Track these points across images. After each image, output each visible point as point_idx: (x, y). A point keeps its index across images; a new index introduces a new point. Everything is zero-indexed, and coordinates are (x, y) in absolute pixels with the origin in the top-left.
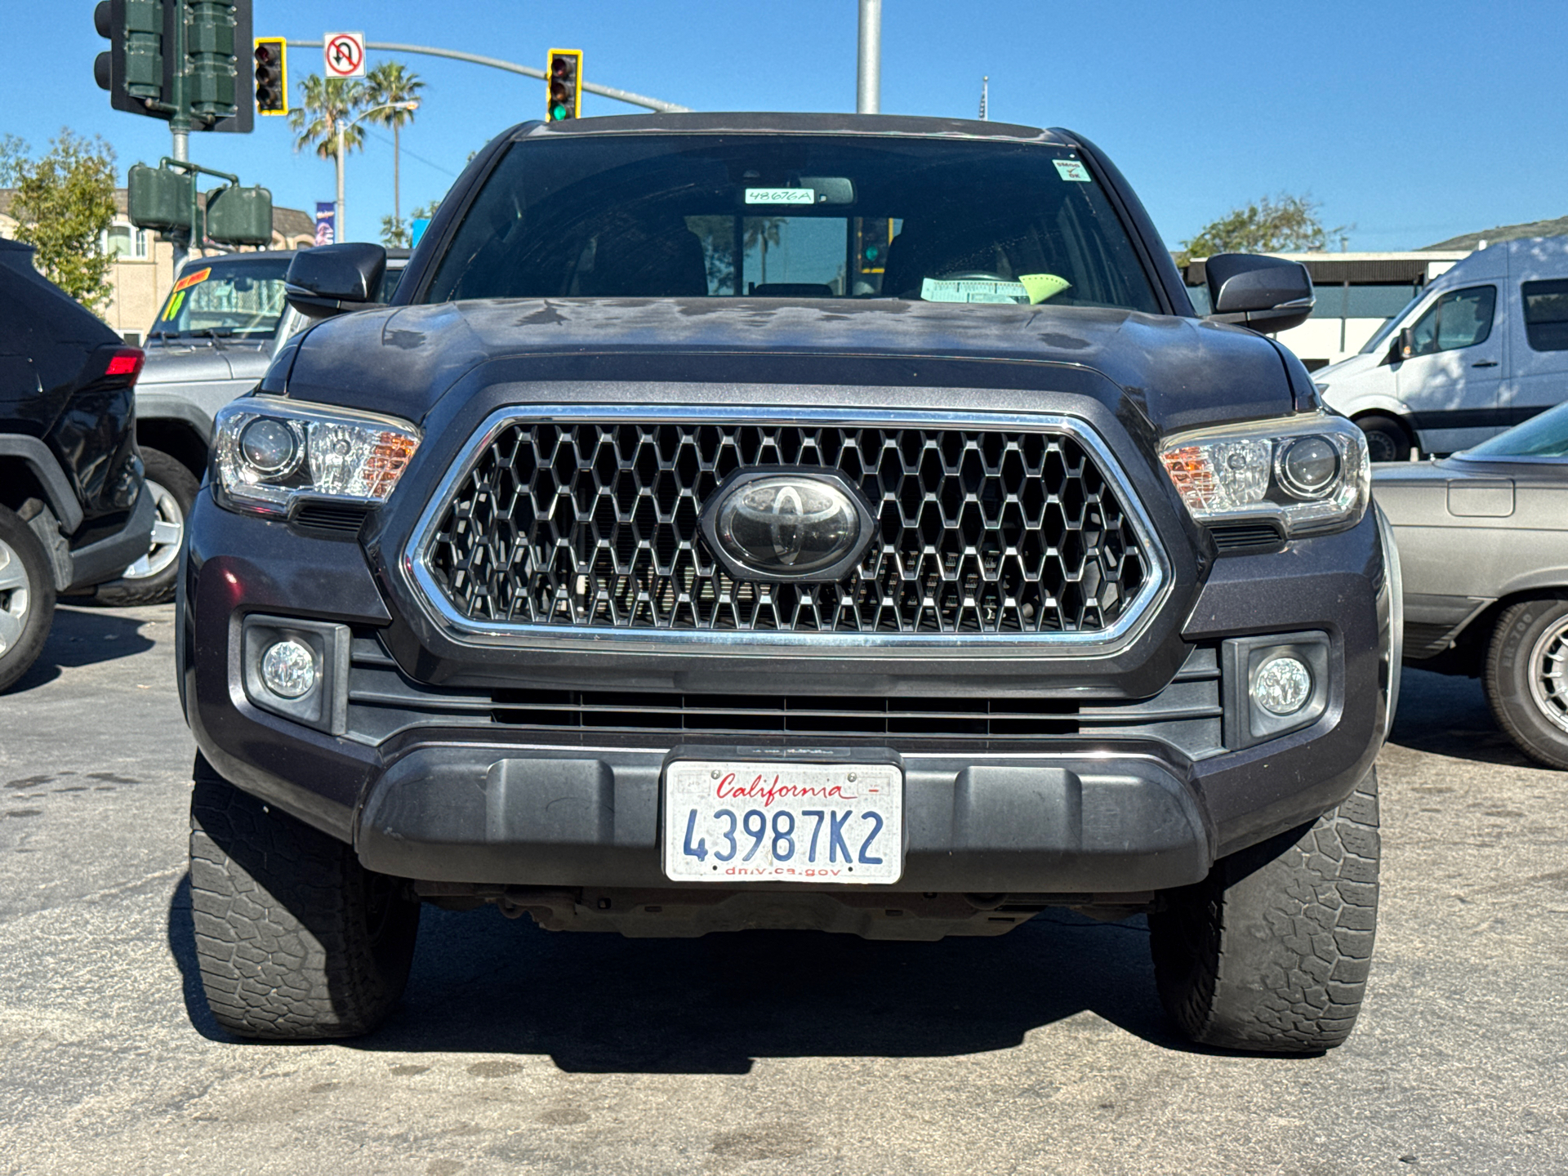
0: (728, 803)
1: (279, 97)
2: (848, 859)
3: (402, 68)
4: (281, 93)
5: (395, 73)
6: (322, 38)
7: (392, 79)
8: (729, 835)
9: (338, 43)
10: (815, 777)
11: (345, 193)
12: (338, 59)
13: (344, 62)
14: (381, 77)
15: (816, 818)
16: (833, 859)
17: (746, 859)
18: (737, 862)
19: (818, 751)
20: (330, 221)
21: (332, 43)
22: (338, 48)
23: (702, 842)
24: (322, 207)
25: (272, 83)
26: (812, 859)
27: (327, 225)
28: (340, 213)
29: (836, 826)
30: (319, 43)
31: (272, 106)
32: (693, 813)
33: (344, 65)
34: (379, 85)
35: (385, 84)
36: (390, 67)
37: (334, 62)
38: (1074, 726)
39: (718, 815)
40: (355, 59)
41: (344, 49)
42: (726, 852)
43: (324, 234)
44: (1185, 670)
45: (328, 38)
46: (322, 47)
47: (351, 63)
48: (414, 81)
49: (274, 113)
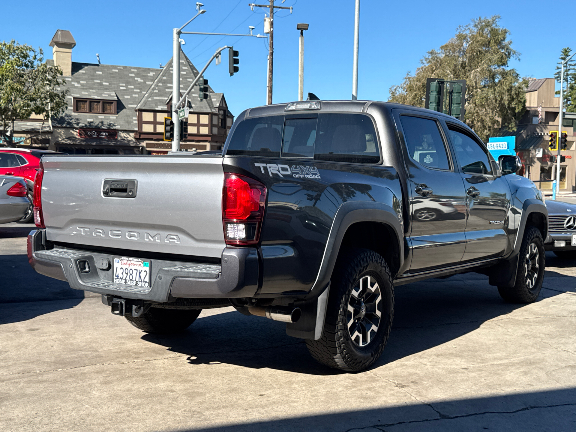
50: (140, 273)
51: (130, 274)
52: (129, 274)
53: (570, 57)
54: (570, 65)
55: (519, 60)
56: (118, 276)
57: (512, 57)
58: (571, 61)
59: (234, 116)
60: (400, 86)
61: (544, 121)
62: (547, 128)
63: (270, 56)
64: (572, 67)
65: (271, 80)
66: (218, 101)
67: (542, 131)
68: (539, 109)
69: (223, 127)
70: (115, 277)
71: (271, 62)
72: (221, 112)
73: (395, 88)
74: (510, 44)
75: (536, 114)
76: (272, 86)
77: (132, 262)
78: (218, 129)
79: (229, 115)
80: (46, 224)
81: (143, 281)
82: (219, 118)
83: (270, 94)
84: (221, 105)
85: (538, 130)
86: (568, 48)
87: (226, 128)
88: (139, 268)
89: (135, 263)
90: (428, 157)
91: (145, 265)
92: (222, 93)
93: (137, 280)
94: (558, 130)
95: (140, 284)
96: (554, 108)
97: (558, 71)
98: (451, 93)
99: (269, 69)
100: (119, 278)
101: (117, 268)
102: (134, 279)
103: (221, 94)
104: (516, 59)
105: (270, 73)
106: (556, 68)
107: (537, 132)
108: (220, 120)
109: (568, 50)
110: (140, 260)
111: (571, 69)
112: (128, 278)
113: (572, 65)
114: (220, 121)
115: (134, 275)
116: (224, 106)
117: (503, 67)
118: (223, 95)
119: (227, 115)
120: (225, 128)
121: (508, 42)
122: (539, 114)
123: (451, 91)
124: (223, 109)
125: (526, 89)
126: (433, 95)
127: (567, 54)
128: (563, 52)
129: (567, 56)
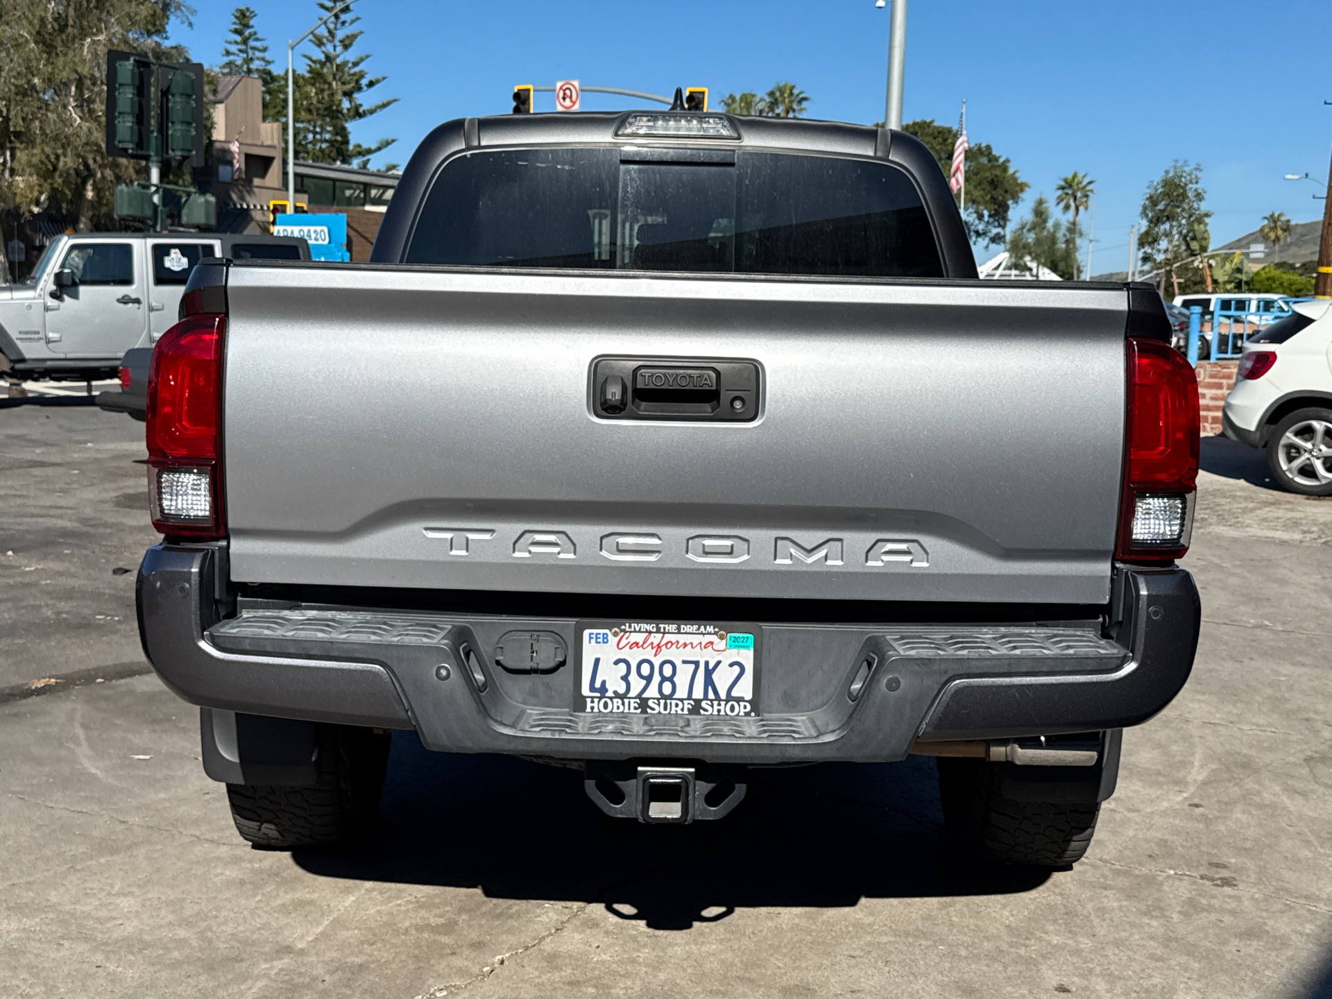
3: (793, 87)
5: (788, 91)
6: (555, 85)
7: (786, 95)
9: (564, 88)
12: (564, 99)
13: (568, 100)
14: (778, 94)
21: (561, 88)
22: (564, 90)
30: (552, 88)
33: (568, 103)
34: (776, 100)
35: (780, 99)
36: (785, 86)
37: (561, 101)
40: (574, 98)
41: (568, 92)
45: (559, 85)
46: (554, 91)
47: (571, 101)
48: (801, 96)
50: (709, 673)
51: (664, 679)
52: (657, 679)
53: (252, 30)
54: (254, 48)
55: (190, 25)
56: (603, 689)
57: (172, 18)
58: (257, 39)
61: (244, 176)
62: (254, 193)
64: (258, 54)
67: (242, 199)
68: (235, 147)
70: (585, 691)
75: (225, 157)
77: (673, 638)
80: (232, 523)
81: (723, 696)
85: (234, 196)
86: (248, 9)
88: (703, 656)
89: (682, 639)
90: (175, 253)
91: (737, 644)
93: (698, 693)
94: (287, 199)
95: (709, 709)
96: (262, 146)
97: (226, 59)
98: (165, 93)
100: (610, 694)
101: (597, 661)
102: (682, 692)
104: (183, 22)
106: (224, 52)
107: (232, 199)
109: (248, 14)
110: (710, 629)
111: (258, 59)
112: (652, 692)
113: (260, 50)
115: (682, 680)
117: (156, 38)
122: (234, 158)
123: (165, 89)
125: (211, 97)
126: (126, 96)
127: (245, 21)
128: (236, 17)
129: (247, 26)
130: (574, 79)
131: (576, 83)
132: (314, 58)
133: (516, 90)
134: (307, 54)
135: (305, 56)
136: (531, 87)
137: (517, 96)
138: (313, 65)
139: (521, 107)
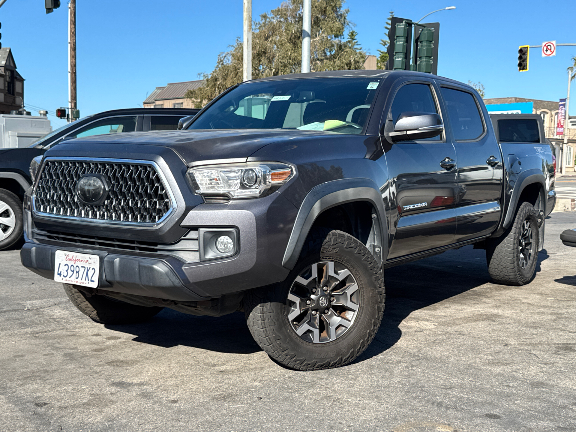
0: (68, 262)
1: (526, 65)
2: (88, 280)
4: (527, 64)
6: (541, 44)
8: (67, 271)
9: (547, 45)
10: (83, 257)
11: (570, 95)
12: (547, 51)
13: (549, 51)
15: (84, 268)
16: (85, 280)
17: (70, 277)
18: (67, 278)
19: (85, 250)
20: (564, 105)
21: (545, 45)
22: (547, 47)
23: (61, 272)
24: (562, 100)
25: (524, 61)
26: (82, 279)
27: (563, 107)
28: (567, 102)
29: (88, 271)
31: (523, 69)
32: (60, 264)
37: (545, 52)
38: (156, 250)
39: (65, 265)
40: (552, 50)
41: (549, 47)
42: (65, 275)
43: (562, 110)
44: (188, 237)
45: (544, 44)
46: (541, 47)
47: (551, 51)
49: (524, 71)
53: (355, 41)
59: (24, 78)
60: (229, 53)
63: (72, 3)
65: (74, 34)
66: (4, 58)
69: (10, 93)
71: (73, 11)
72: (8, 73)
73: (224, 55)
74: (347, 13)
76: (75, 42)
78: (5, 95)
79: (18, 77)
82: (5, 81)
83: (73, 53)
84: (8, 64)
86: (354, 32)
87: (15, 94)
92: (8, 47)
99: (71, 20)
103: (7, 49)
105: (73, 26)
108: (6, 83)
114: (7, 85)
116: (12, 64)
118: (10, 52)
119: (16, 78)
120: (13, 94)
121: (345, 11)
124: (11, 68)
126: (400, 43)
127: (353, 37)
128: (349, 35)
129: (353, 39)
130: (553, 40)
131: (554, 42)
132: (382, 51)
133: (519, 49)
134: (379, 50)
135: (378, 50)
136: (528, 46)
137: (521, 51)
138: (381, 54)
139: (523, 56)
